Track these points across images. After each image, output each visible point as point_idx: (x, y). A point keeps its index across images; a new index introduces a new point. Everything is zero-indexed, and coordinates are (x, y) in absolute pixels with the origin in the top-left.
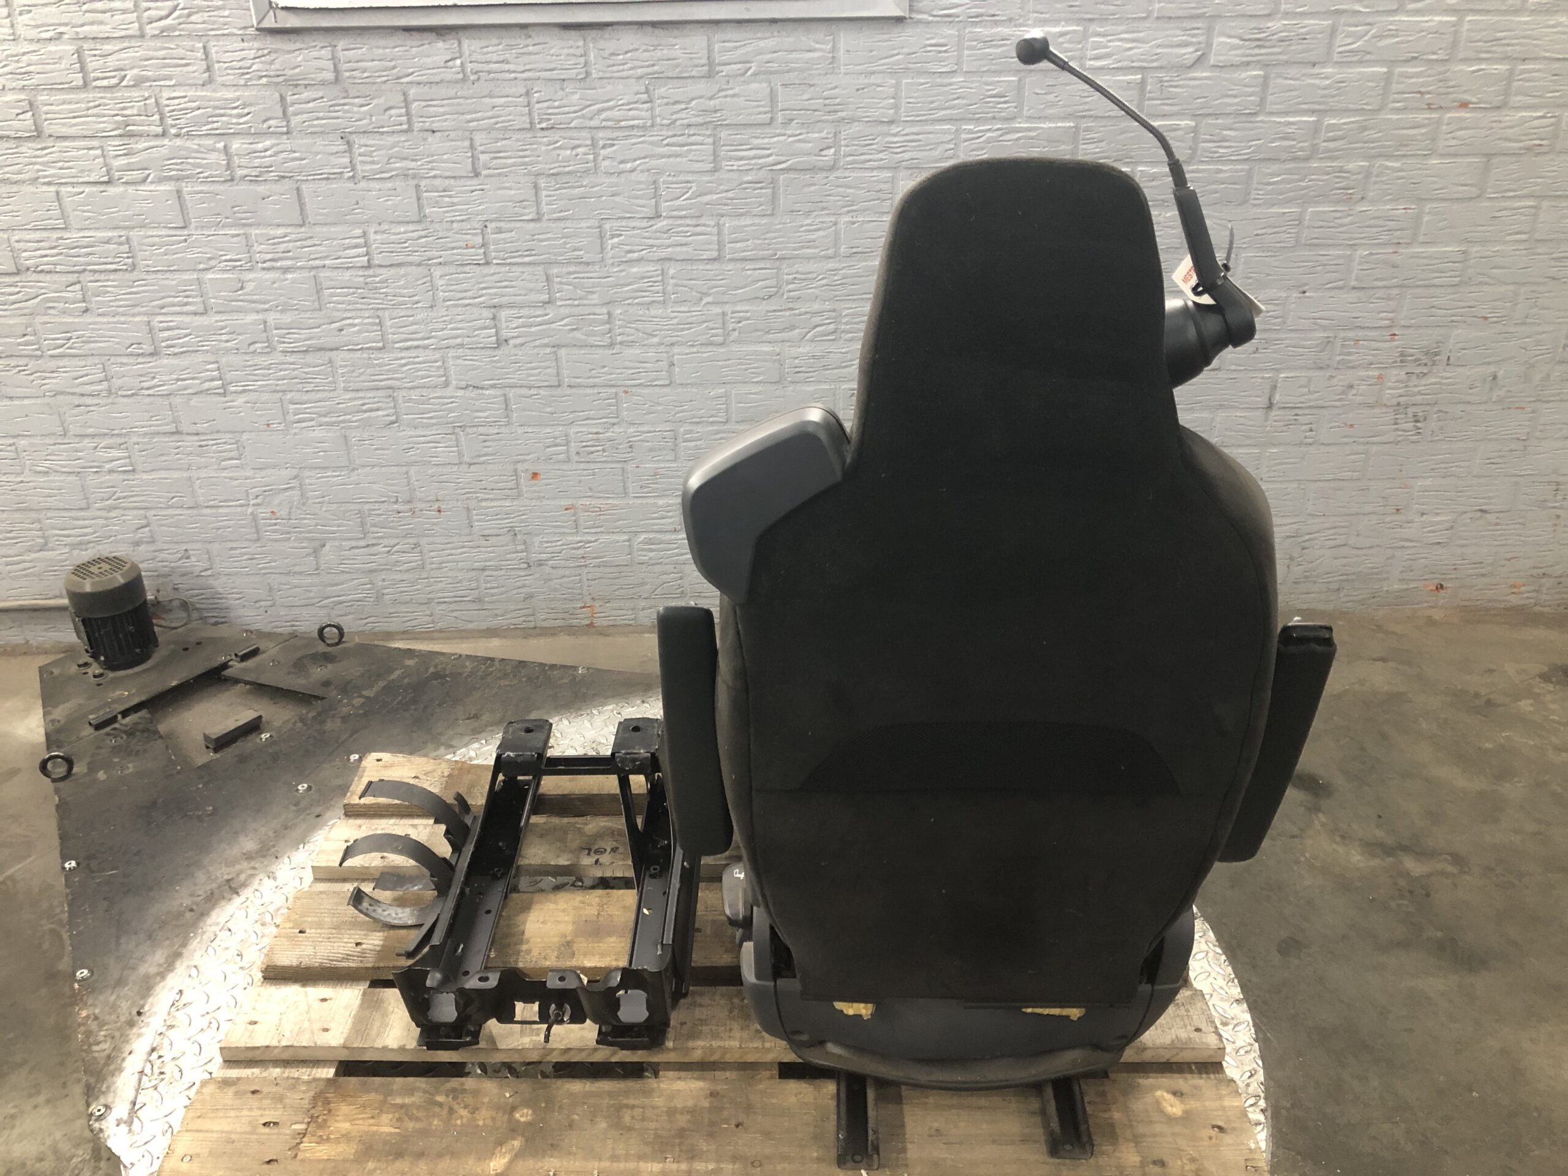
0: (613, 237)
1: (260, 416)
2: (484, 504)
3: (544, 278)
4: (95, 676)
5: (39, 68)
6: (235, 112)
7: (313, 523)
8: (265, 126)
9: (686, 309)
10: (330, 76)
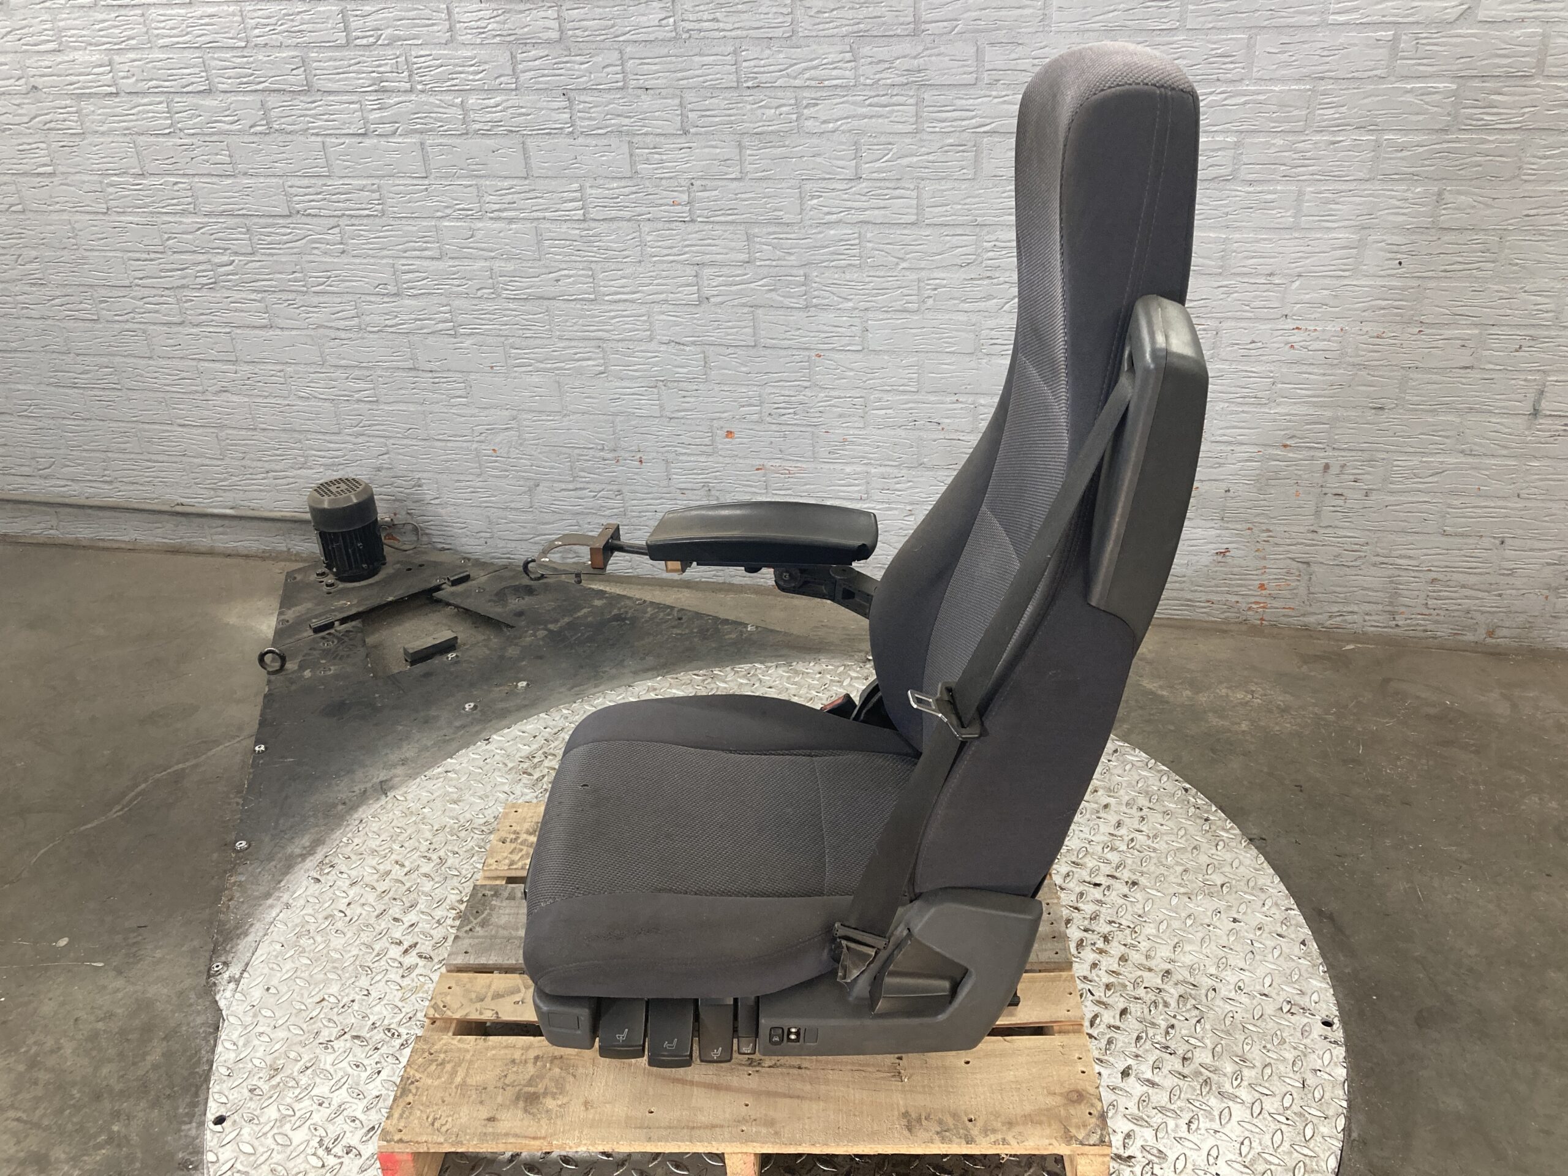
0: (813, 197)
1: (485, 358)
2: (681, 458)
3: (745, 238)
4: (327, 585)
5: (310, 27)
6: (472, 68)
7: (528, 463)
8: (498, 81)
9: (882, 274)
10: (554, 35)
